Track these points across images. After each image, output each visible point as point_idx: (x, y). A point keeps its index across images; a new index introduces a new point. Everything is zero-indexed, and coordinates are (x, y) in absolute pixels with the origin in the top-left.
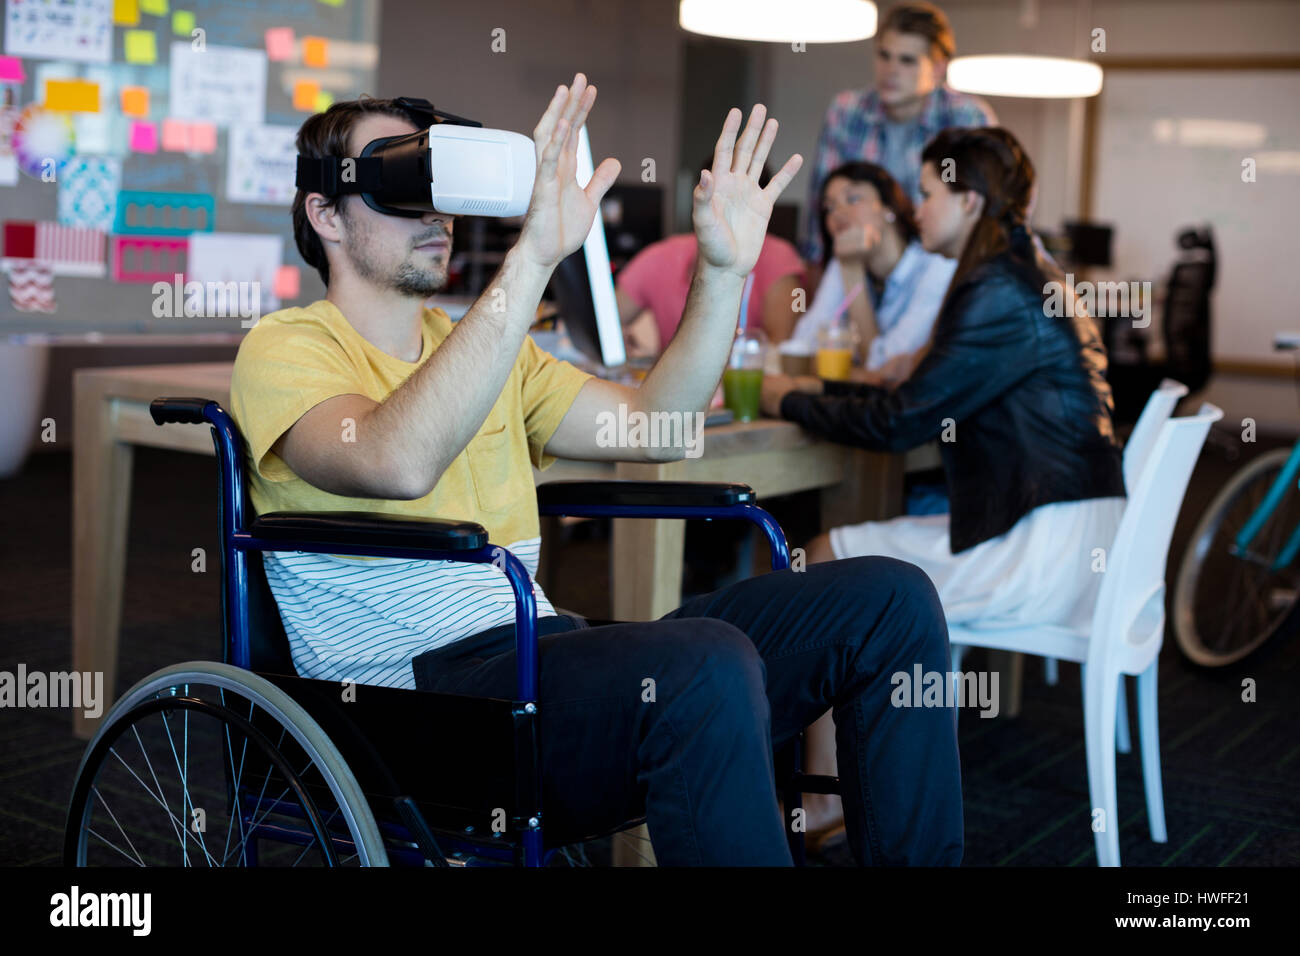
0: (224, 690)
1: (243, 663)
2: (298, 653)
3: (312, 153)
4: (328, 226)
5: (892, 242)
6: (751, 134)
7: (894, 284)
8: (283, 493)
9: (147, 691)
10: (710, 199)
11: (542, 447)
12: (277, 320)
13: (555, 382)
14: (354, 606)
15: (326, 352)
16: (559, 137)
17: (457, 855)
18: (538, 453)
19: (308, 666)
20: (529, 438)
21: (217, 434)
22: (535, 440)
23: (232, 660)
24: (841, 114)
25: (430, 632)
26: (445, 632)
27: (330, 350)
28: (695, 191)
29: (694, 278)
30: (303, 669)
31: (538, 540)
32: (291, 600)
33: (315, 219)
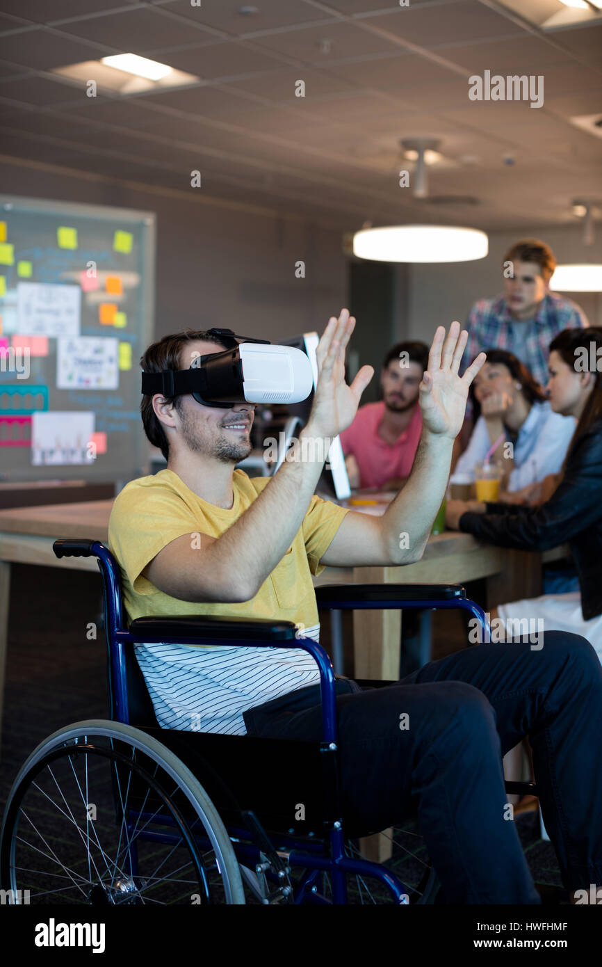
0: (113, 739)
1: (124, 720)
2: (160, 711)
3: (154, 370)
4: (167, 416)
5: (520, 404)
6: (451, 343)
7: (525, 433)
8: (148, 602)
9: (57, 741)
10: (431, 390)
11: (318, 560)
12: (139, 485)
13: (324, 517)
14: (199, 678)
15: (175, 505)
16: (333, 351)
17: (283, 849)
18: (315, 564)
19: (168, 721)
20: (308, 555)
21: (102, 563)
22: (313, 556)
23: (116, 718)
24: (479, 316)
25: (253, 694)
26: (262, 694)
27: (178, 504)
28: (420, 386)
29: (420, 442)
30: (164, 722)
31: (318, 626)
32: (155, 675)
33: (159, 411)
